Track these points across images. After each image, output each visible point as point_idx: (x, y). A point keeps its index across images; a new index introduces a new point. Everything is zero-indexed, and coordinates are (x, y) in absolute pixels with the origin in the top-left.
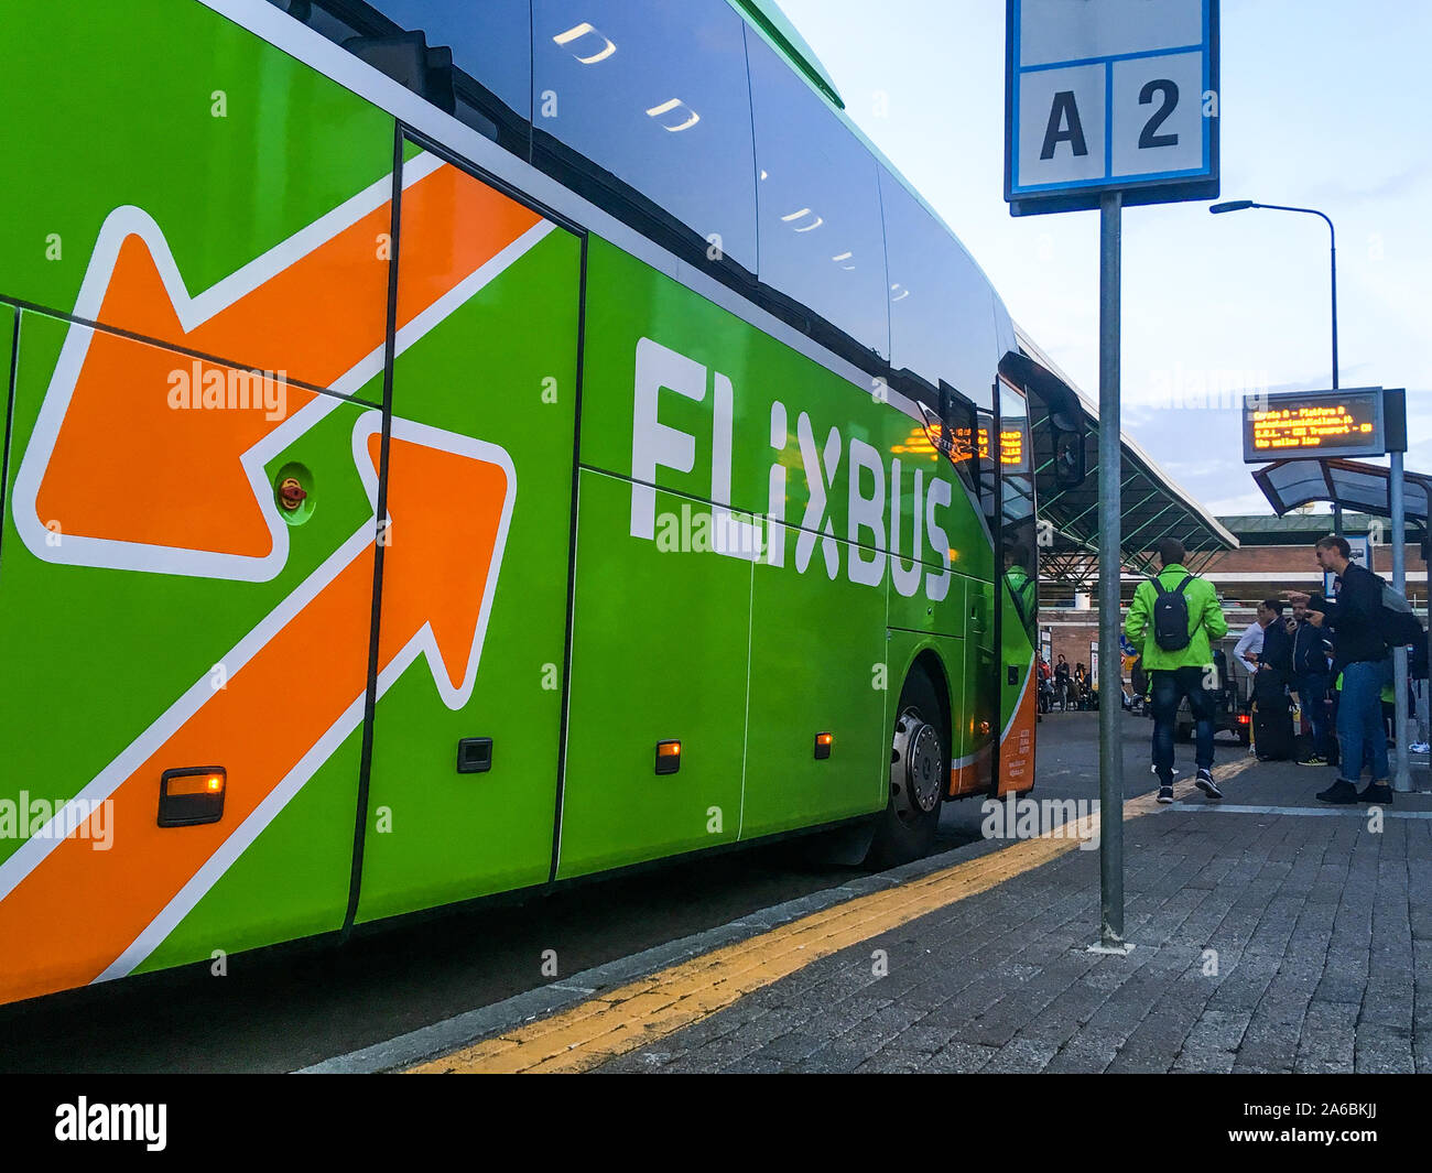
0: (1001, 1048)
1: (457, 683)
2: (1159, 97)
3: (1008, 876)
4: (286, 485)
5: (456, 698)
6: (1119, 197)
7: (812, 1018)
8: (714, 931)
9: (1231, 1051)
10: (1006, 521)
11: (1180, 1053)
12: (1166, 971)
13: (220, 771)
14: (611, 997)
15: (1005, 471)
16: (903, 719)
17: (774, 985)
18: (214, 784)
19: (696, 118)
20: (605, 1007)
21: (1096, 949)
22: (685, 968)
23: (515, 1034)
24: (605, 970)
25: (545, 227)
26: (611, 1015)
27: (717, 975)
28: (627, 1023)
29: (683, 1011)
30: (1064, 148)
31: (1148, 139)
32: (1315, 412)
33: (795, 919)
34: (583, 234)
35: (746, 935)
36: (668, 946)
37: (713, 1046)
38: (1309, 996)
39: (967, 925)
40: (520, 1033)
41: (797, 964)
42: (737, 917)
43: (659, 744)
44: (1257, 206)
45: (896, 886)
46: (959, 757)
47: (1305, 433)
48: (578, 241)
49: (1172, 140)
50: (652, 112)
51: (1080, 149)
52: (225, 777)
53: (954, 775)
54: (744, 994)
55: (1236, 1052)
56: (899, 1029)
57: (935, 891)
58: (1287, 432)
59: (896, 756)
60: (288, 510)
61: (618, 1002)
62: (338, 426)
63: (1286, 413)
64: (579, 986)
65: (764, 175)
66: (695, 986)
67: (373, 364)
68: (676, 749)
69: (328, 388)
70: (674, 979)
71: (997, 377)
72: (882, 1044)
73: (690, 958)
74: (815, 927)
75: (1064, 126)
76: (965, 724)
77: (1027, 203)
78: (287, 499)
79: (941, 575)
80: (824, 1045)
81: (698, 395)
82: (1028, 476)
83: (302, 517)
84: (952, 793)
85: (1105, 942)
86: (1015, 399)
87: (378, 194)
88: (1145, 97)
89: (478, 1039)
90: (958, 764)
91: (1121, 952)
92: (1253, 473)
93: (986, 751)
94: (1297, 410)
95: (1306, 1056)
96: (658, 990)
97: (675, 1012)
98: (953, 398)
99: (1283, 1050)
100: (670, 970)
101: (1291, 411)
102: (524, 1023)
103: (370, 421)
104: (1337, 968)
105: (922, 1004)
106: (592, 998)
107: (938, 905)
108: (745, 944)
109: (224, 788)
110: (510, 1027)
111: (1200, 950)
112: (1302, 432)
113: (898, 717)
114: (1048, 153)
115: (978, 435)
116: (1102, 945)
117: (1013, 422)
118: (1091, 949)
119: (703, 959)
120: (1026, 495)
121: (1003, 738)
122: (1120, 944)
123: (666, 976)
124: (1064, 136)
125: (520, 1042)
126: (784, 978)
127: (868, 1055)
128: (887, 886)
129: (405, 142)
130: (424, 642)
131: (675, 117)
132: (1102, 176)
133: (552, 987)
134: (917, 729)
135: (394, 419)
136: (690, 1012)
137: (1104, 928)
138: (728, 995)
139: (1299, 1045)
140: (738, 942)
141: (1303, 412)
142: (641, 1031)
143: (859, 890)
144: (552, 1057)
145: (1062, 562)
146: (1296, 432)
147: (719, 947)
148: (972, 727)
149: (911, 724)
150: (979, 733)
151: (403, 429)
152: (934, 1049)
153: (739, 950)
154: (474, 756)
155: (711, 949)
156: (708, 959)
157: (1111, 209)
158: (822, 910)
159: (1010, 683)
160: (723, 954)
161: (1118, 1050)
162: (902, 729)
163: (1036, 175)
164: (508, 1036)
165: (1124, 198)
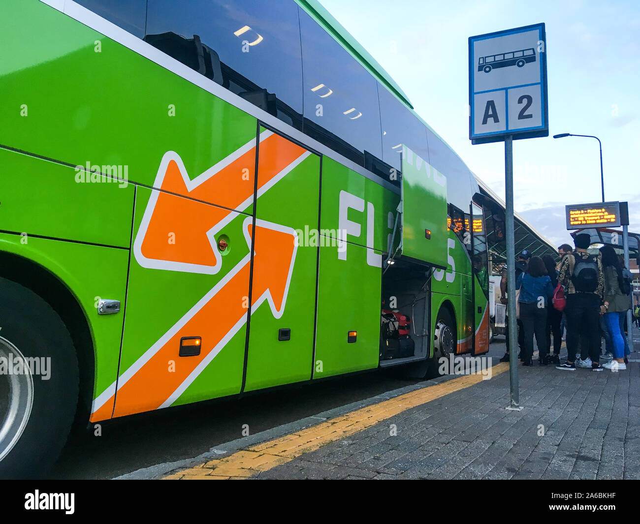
0: (471, 443)
1: (278, 309)
2: (525, 101)
3: (478, 382)
4: (221, 242)
5: (278, 315)
6: (511, 136)
7: (403, 430)
8: (369, 399)
9: (556, 445)
10: (476, 252)
11: (537, 446)
12: (534, 417)
13: (200, 338)
14: (332, 421)
15: (475, 234)
16: (438, 324)
17: (389, 419)
18: (197, 342)
19: (361, 114)
20: (330, 425)
21: (509, 408)
22: (359, 412)
23: (297, 433)
24: (330, 412)
25: (308, 154)
26: (331, 427)
27: (369, 415)
28: (337, 430)
29: (357, 427)
30: (491, 120)
31: (521, 116)
32: (593, 211)
33: (399, 395)
34: (320, 155)
35: (380, 401)
36: (353, 404)
37: (367, 439)
38: (587, 426)
39: (461, 399)
40: (300, 433)
41: (399, 412)
42: (377, 395)
43: (349, 332)
44: (571, 135)
45: (436, 385)
46: (460, 339)
47: (583, 219)
48: (319, 158)
49: (530, 116)
50: (346, 113)
51: (496, 120)
52: (201, 339)
53: (458, 346)
54: (379, 422)
55: (558, 445)
56: (434, 435)
57: (450, 387)
58: (576, 219)
59: (436, 338)
60: (221, 250)
61: (334, 423)
62: (238, 222)
63: (582, 212)
64: (321, 417)
65: (385, 133)
66: (361, 418)
67: (249, 201)
68: (355, 334)
69: (235, 209)
70: (354, 416)
71: (471, 202)
72: (427, 440)
73: (360, 408)
74: (405, 399)
75: (490, 112)
76: (461, 328)
77: (477, 140)
78: (221, 247)
79: (452, 273)
80: (406, 440)
81: (362, 210)
82: (484, 236)
83: (226, 252)
84: (457, 352)
85: (512, 406)
86: (479, 210)
87: (251, 145)
88: (520, 101)
89: (286, 434)
90: (459, 342)
91: (518, 410)
92: (571, 234)
93: (470, 337)
94: (587, 210)
95: (583, 447)
96: (349, 419)
97: (354, 427)
98: (455, 210)
99: (575, 445)
100: (353, 413)
101: (584, 210)
102: (301, 429)
103: (249, 220)
104: (598, 416)
105: (443, 427)
106: (326, 421)
107: (451, 392)
108: (380, 404)
109: (200, 343)
110: (297, 431)
111: (548, 409)
112: (582, 219)
113: (437, 323)
114: (485, 122)
115: (465, 222)
116: (511, 407)
117: (478, 217)
118: (507, 408)
119: (365, 409)
120: (483, 242)
121: (476, 332)
122: (518, 407)
123: (351, 414)
124: (490, 116)
125: (300, 436)
126: (393, 416)
127: (422, 444)
128: (433, 384)
129: (261, 127)
130: (267, 295)
131: (354, 114)
132: (505, 129)
133: (312, 417)
134: (443, 329)
135: (257, 220)
136: (359, 427)
137: (512, 401)
138: (373, 422)
139: (582, 444)
140: (378, 403)
141: (589, 211)
142: (342, 433)
143: (422, 386)
144: (311, 441)
145: (501, 267)
146: (579, 219)
147: (371, 405)
148: (465, 328)
149: (441, 326)
150: (467, 330)
151: (260, 223)
152: (446, 442)
153: (378, 406)
154: (284, 335)
155: (367, 406)
156: (367, 409)
157: (508, 141)
158: (408, 392)
159: (478, 312)
160: (372, 408)
161: (514, 445)
162: (438, 328)
163: (480, 130)
164: (295, 434)
165: (513, 137)
